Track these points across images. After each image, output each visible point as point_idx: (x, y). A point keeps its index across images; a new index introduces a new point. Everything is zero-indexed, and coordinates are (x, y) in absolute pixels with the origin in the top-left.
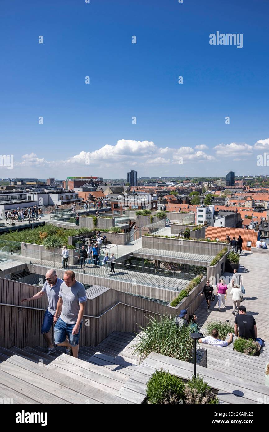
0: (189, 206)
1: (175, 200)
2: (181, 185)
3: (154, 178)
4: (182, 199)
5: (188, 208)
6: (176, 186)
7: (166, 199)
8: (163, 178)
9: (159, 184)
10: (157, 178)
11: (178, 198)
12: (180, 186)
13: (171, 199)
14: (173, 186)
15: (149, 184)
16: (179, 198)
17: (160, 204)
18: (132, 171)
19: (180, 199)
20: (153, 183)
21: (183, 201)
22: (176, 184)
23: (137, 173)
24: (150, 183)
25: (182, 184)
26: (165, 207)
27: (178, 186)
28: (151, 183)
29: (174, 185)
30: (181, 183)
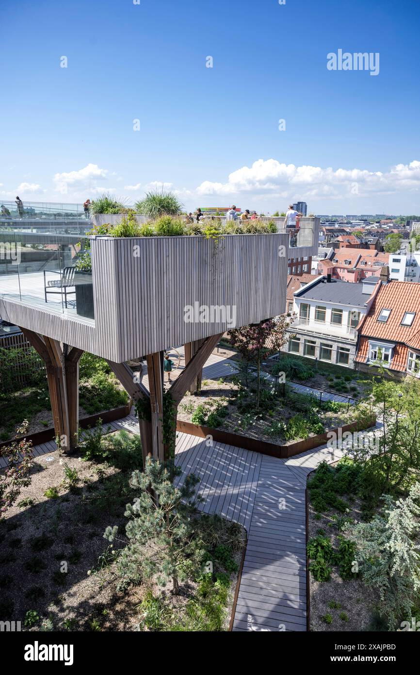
0: (377, 254)
1: (356, 243)
2: (376, 226)
3: (335, 216)
4: (369, 243)
5: (376, 256)
6: (367, 227)
7: (338, 241)
8: (350, 216)
9: (340, 223)
10: (340, 216)
11: (361, 241)
12: (373, 227)
13: (349, 243)
14: (363, 227)
15: (324, 223)
16: (363, 242)
17: (327, 247)
18: (299, 203)
19: (366, 243)
20: (332, 221)
21: (371, 246)
22: (367, 225)
23: (306, 206)
24: (327, 221)
25: (378, 224)
26: (333, 253)
27: (371, 227)
28: (328, 223)
29: (364, 225)
30: (377, 222)
